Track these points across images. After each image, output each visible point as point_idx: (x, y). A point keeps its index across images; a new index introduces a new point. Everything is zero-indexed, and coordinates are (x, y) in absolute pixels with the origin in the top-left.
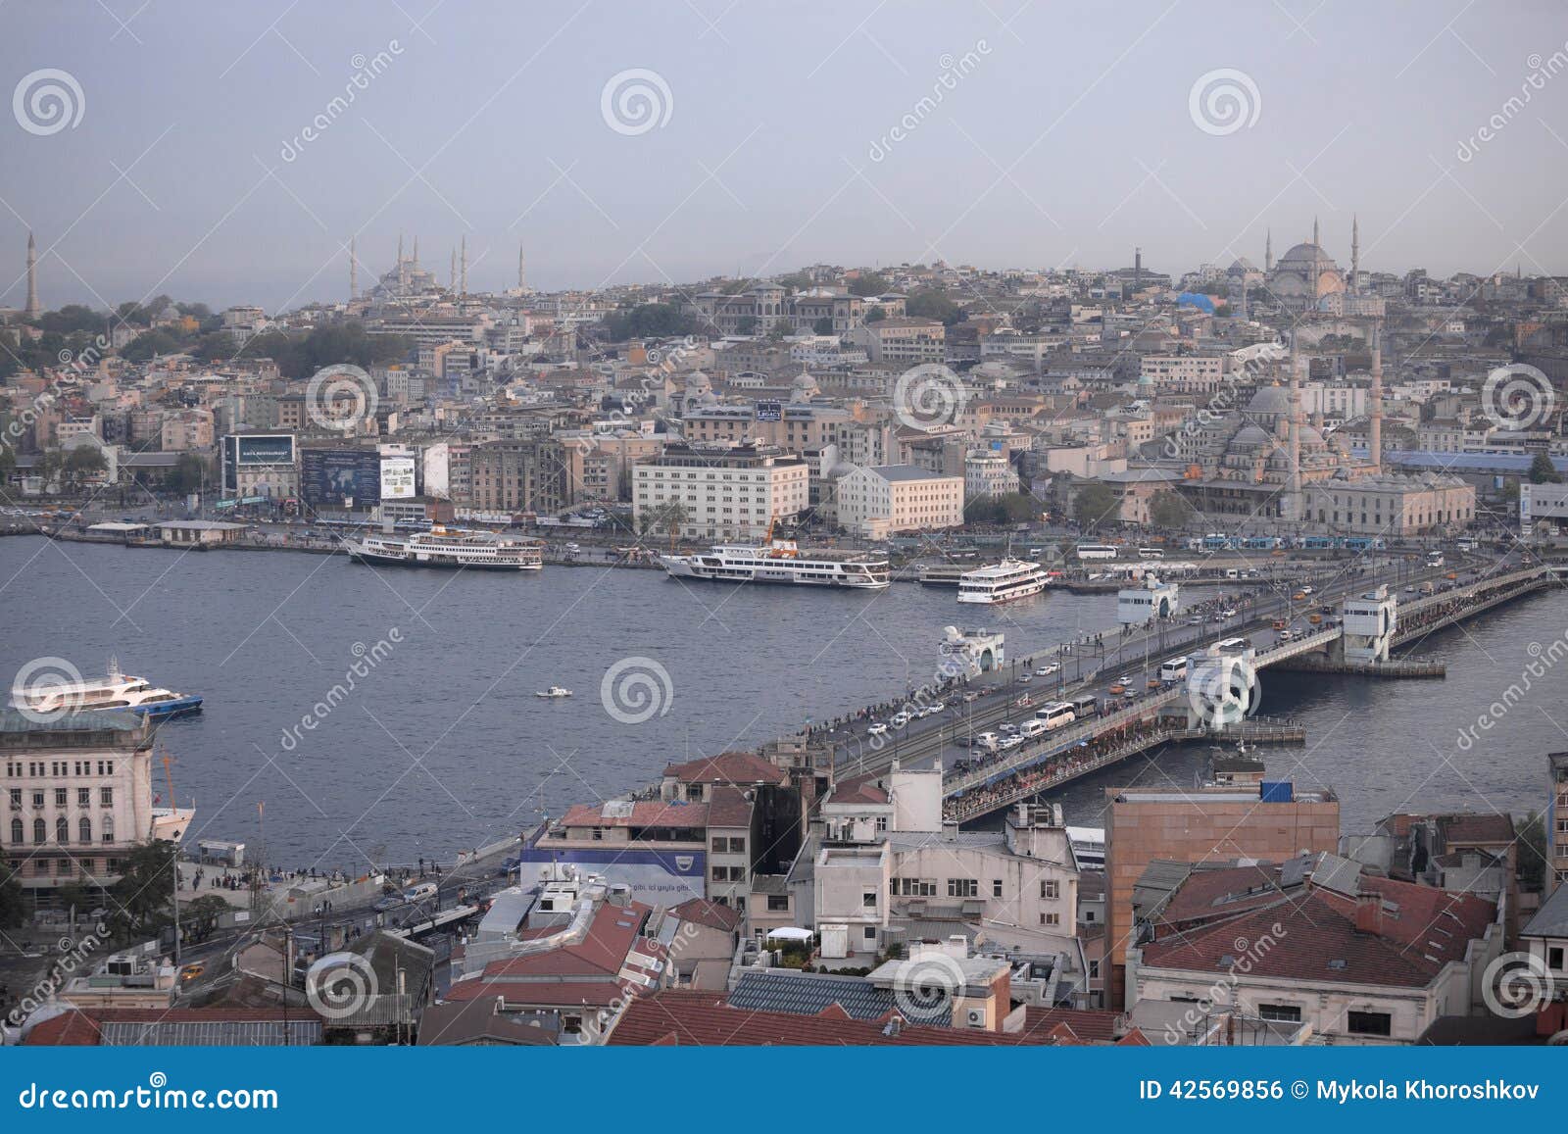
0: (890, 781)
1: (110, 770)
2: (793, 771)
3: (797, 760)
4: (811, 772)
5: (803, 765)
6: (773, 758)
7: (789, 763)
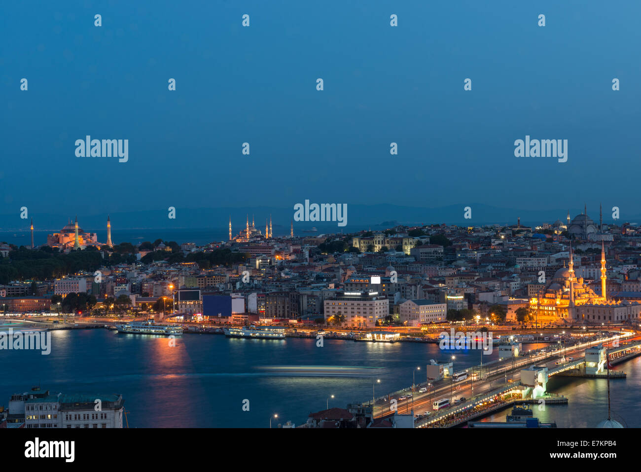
0: (393, 418)
1: (105, 417)
2: (357, 415)
3: (359, 411)
4: (364, 415)
5: (361, 412)
6: (350, 410)
7: (356, 412)
